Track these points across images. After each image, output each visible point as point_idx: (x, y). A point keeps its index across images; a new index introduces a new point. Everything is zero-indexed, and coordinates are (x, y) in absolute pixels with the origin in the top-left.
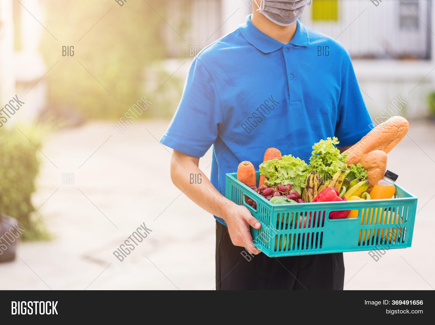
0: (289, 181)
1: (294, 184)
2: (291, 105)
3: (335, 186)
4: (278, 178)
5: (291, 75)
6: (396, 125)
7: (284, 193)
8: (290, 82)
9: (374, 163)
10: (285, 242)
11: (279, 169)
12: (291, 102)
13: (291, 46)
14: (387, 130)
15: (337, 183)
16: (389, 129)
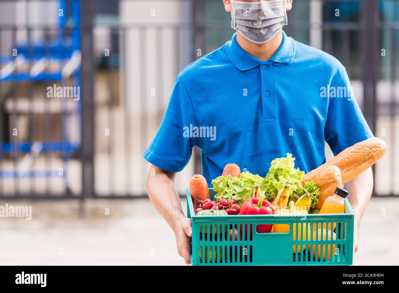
0: (237, 197)
1: (242, 199)
2: (263, 122)
3: (279, 202)
4: (226, 193)
5: (267, 93)
6: (368, 145)
7: (225, 207)
8: (264, 99)
9: (330, 178)
10: (211, 253)
11: (231, 185)
12: (263, 120)
13: (271, 63)
14: (357, 151)
15: (281, 198)
16: (359, 149)
